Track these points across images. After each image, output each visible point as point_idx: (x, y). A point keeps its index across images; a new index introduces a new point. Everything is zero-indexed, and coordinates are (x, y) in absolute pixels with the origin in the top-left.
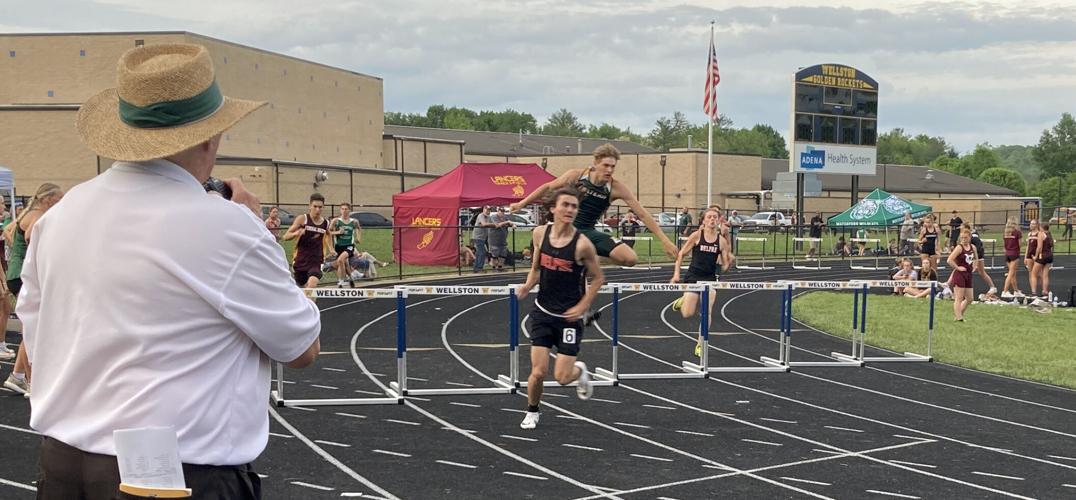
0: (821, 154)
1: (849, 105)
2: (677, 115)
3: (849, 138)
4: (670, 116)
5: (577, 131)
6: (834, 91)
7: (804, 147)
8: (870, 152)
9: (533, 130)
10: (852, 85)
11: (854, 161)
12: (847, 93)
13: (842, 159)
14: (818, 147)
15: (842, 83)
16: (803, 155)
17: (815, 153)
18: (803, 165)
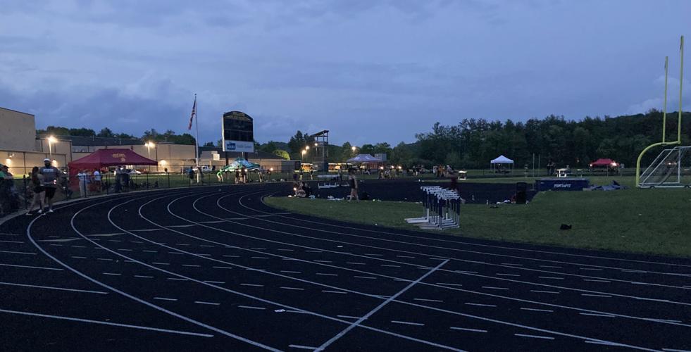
0: (234, 144)
1: (243, 127)
2: (153, 130)
3: (243, 139)
4: (150, 130)
5: (112, 136)
6: (237, 121)
7: (228, 142)
8: (251, 144)
9: (95, 135)
10: (243, 119)
11: (246, 147)
12: (242, 122)
13: (241, 146)
14: (233, 142)
15: (240, 119)
16: (228, 145)
17: (231, 144)
18: (228, 149)
